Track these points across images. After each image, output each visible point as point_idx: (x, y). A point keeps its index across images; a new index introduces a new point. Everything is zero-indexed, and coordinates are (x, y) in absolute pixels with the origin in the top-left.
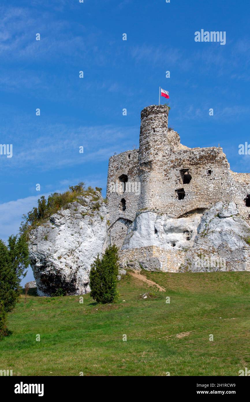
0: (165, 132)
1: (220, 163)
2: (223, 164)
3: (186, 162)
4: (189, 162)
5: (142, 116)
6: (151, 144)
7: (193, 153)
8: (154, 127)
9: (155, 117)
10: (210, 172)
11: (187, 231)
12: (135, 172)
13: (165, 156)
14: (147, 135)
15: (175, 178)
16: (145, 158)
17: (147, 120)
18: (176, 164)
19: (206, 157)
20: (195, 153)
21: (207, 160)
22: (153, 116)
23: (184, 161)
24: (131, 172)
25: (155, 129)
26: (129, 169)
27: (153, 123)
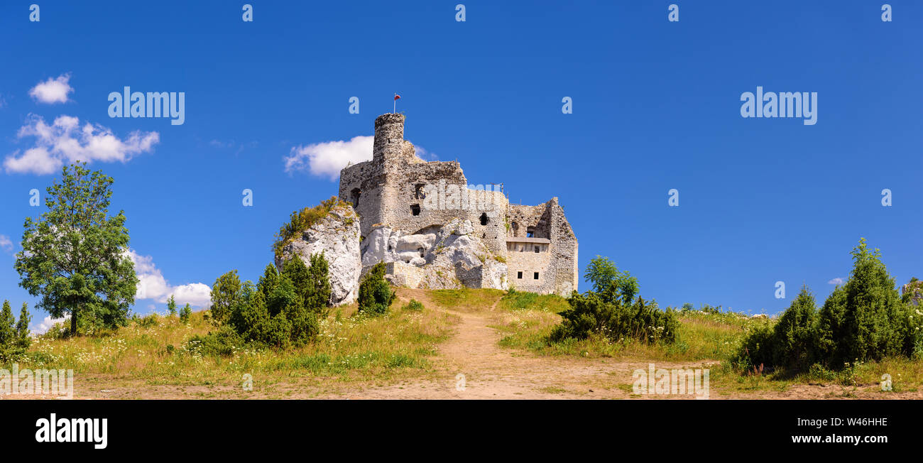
0: (401, 144)
1: (458, 180)
2: (460, 181)
3: (422, 176)
4: (424, 177)
5: (377, 126)
6: (386, 155)
7: (429, 167)
8: (389, 137)
9: (390, 127)
11: (422, 248)
12: (368, 185)
13: (400, 170)
14: (382, 146)
15: (409, 193)
16: (379, 171)
17: (382, 129)
18: (412, 178)
19: (442, 172)
20: (431, 167)
21: (444, 175)
22: (388, 125)
23: (420, 175)
24: (363, 186)
25: (390, 140)
26: (362, 182)
27: (388, 133)
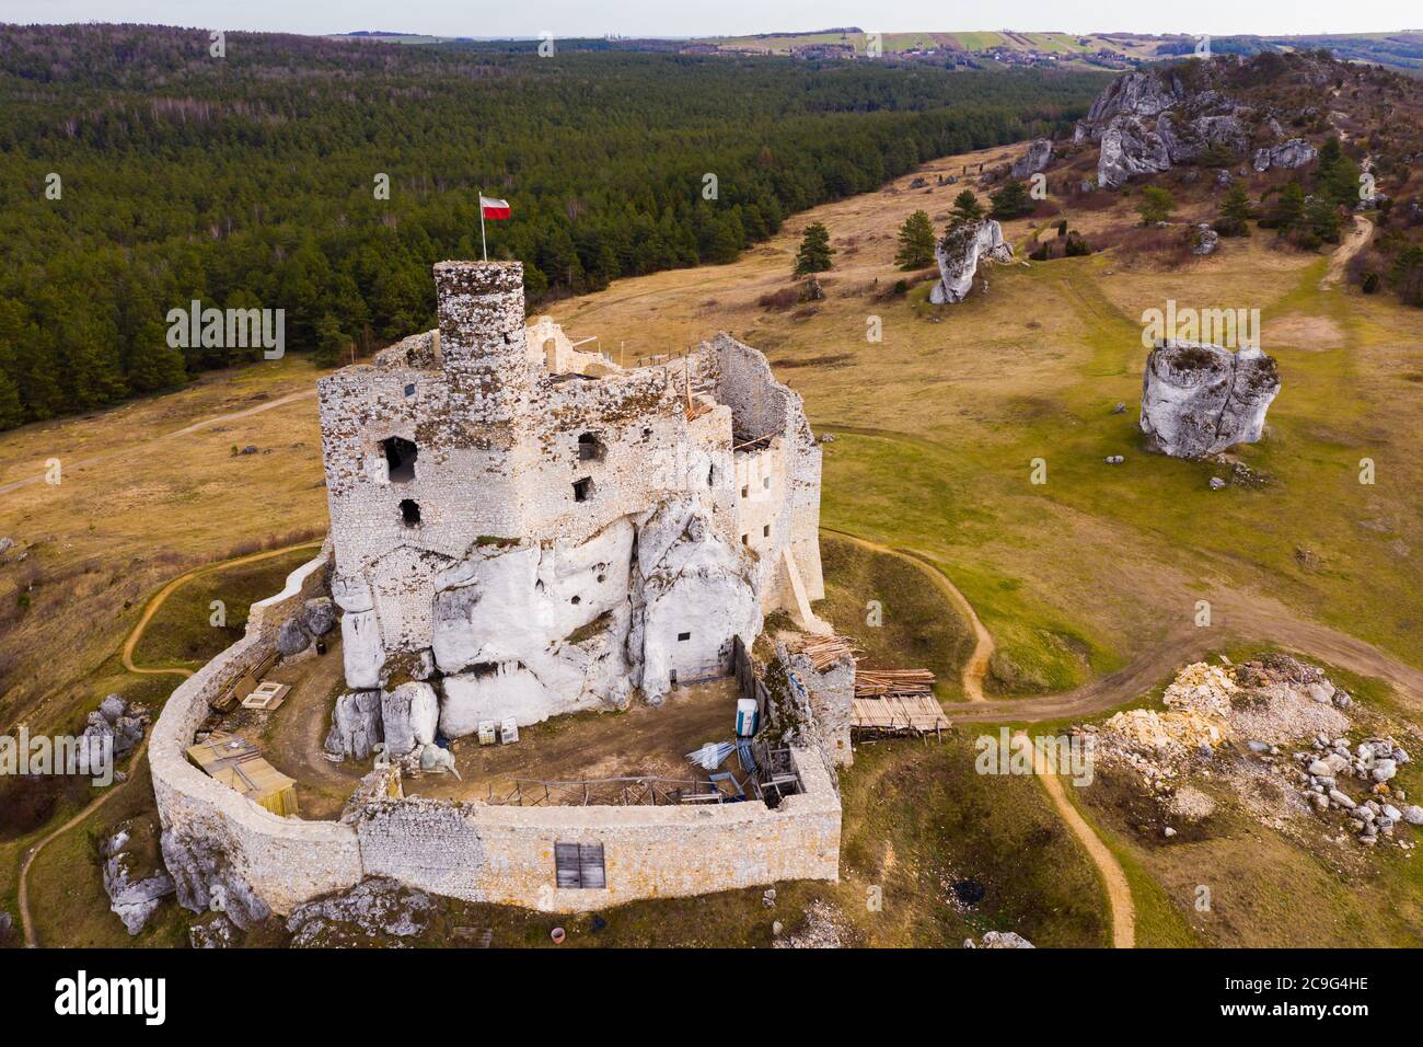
1: (668, 411)
2: (675, 414)
3: (594, 415)
4: (599, 414)
6: (502, 375)
7: (607, 392)
8: (506, 330)
9: (504, 301)
10: (647, 432)
11: (601, 565)
12: (444, 436)
13: (535, 401)
14: (487, 350)
15: (568, 456)
16: (485, 410)
18: (568, 421)
19: (638, 401)
20: (611, 392)
21: (641, 407)
22: (498, 298)
23: (587, 412)
24: (426, 432)
25: (510, 337)
26: (419, 426)
27: (500, 318)
